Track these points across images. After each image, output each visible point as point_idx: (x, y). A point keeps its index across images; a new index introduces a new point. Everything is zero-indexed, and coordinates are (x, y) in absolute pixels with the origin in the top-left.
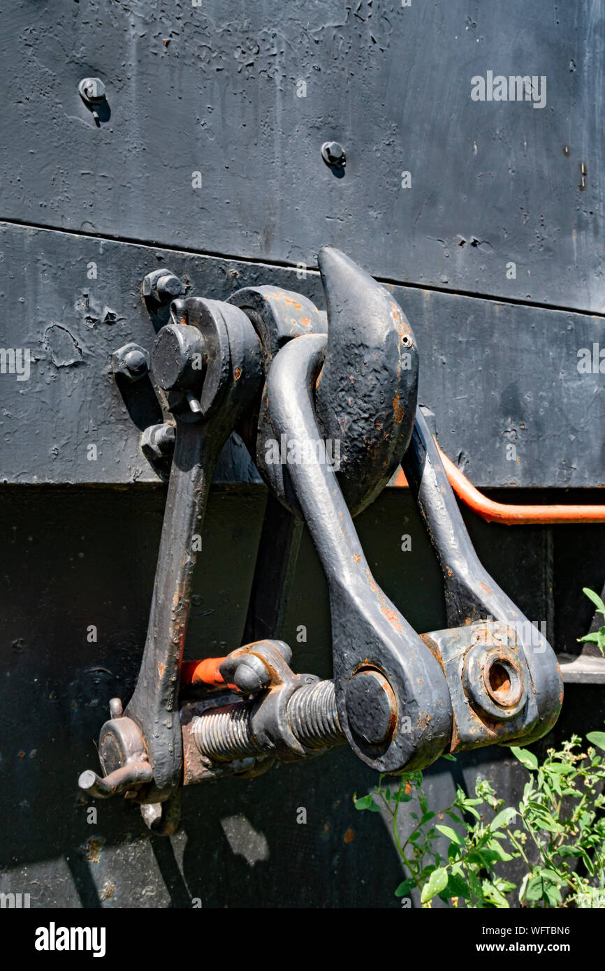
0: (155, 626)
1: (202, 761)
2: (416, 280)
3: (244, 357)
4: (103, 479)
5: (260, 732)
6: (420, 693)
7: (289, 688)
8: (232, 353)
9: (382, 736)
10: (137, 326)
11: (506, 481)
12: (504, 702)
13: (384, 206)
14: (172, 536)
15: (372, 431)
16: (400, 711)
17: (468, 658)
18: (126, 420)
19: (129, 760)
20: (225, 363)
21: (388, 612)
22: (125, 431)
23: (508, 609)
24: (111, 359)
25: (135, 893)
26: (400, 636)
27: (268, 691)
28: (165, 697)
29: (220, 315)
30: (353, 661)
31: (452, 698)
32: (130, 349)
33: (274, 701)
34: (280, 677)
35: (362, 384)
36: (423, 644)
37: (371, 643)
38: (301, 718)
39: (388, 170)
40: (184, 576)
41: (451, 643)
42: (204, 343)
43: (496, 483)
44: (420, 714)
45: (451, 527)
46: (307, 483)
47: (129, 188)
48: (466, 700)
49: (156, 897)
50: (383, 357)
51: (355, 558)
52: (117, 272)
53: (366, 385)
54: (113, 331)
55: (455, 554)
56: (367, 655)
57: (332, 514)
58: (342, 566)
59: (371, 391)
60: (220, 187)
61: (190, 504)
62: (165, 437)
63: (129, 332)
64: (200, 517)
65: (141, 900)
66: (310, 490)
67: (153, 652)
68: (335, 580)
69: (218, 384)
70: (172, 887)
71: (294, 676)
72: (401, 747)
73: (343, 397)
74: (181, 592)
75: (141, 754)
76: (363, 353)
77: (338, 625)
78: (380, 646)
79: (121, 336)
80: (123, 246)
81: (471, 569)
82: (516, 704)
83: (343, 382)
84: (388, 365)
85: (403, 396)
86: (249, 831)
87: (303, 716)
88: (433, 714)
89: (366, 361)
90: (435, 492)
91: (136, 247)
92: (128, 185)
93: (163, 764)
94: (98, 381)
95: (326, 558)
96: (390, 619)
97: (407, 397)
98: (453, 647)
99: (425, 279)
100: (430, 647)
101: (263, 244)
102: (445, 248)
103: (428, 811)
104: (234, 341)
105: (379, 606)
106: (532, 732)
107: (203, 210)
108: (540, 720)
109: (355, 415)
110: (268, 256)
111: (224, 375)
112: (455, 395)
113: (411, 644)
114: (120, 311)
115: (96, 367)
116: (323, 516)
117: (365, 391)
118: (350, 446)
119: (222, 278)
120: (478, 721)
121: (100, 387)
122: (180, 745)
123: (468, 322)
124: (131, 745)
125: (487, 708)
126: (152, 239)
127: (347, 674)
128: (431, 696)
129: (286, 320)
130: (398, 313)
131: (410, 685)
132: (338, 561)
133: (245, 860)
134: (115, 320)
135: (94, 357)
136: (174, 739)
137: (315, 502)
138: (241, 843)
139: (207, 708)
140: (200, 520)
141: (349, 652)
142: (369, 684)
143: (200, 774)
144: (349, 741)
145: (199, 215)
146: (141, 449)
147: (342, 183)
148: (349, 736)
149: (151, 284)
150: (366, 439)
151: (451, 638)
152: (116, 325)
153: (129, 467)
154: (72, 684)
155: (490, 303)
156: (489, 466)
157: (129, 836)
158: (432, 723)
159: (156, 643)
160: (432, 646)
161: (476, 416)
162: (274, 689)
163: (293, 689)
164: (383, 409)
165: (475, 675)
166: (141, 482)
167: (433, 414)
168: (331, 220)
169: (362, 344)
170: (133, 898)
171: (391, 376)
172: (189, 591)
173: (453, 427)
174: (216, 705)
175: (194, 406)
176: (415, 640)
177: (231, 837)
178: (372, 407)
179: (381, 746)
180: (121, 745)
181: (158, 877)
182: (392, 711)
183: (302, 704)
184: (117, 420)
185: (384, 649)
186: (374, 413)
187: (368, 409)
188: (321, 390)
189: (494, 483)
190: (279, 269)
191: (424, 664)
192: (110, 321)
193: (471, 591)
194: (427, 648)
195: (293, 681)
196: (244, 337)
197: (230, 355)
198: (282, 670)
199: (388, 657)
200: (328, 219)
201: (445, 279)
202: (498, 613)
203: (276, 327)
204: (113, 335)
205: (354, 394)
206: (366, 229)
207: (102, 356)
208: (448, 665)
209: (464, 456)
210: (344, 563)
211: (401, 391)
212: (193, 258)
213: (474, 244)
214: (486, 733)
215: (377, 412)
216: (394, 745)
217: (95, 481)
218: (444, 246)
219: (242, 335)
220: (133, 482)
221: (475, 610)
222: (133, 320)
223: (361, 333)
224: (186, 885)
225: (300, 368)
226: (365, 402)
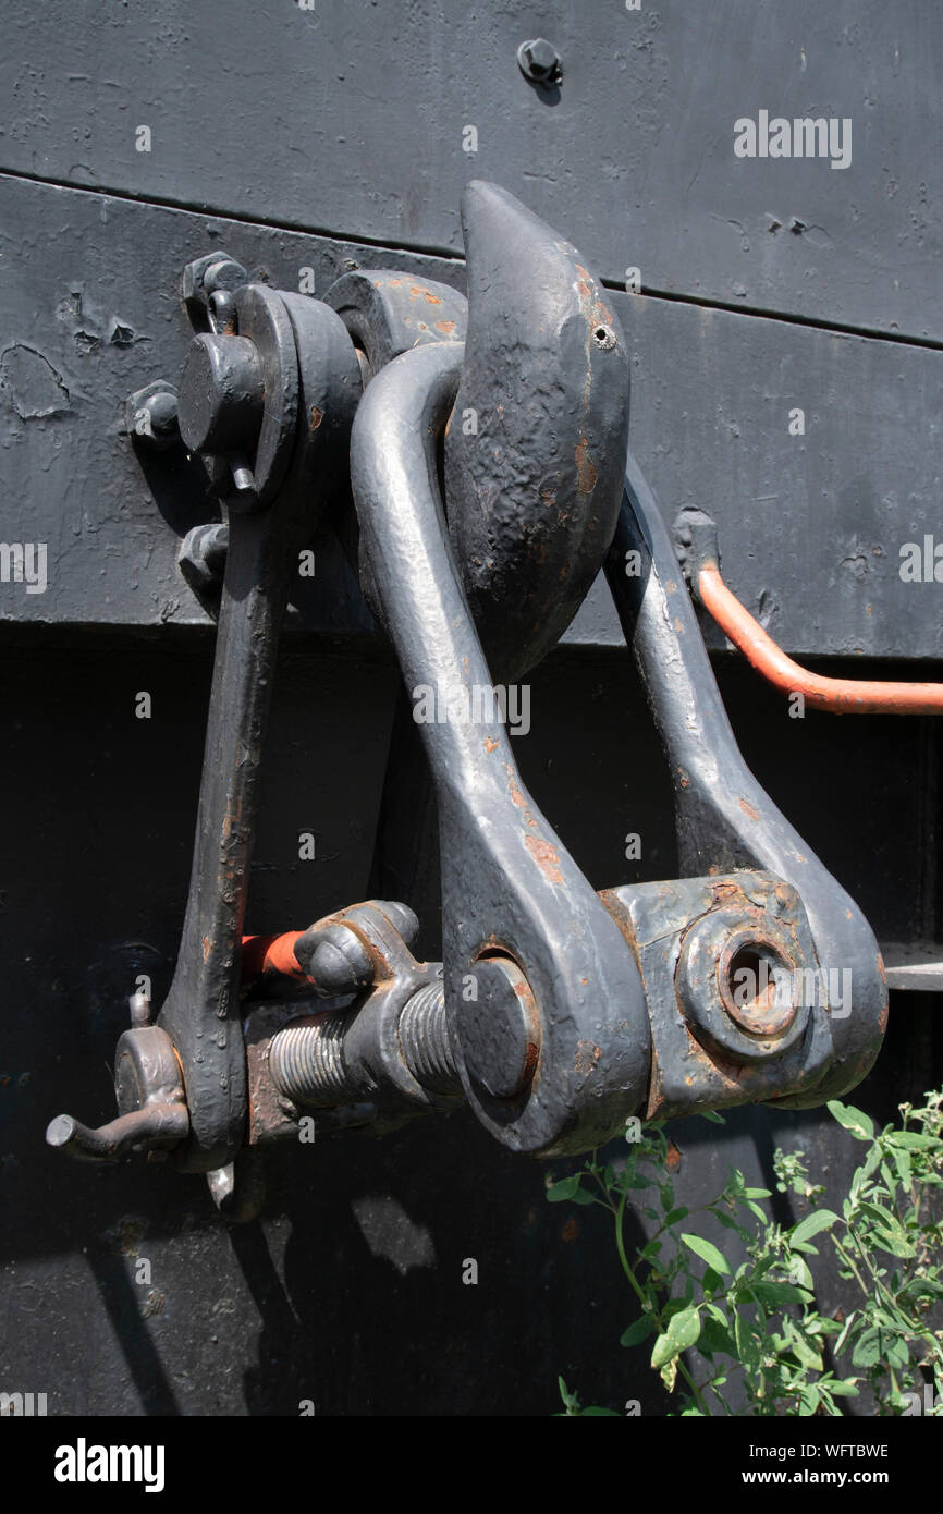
0: (199, 873)
1: (280, 1106)
2: (688, 290)
3: (328, 389)
4: (105, 615)
5: (355, 1061)
6: (583, 1005)
7: (405, 986)
8: (304, 381)
9: (513, 1084)
10: (173, 353)
11: (845, 645)
12: (756, 1026)
13: (632, 157)
14: (222, 717)
15: (536, 509)
16: (545, 1038)
17: (690, 939)
18: (152, 516)
19: (152, 1098)
20: (290, 397)
21: (539, 847)
22: (150, 535)
23: (789, 850)
24: (124, 409)
25: (201, 1309)
26: (554, 892)
27: (371, 989)
28: (213, 995)
29: (284, 312)
30: (471, 939)
31: (651, 1015)
32: (155, 390)
33: (377, 1010)
34: (390, 966)
35: (516, 419)
36: (600, 909)
37: (500, 904)
38: (418, 1040)
39: (640, 93)
40: (238, 785)
41: (657, 907)
42: (258, 365)
43: (829, 648)
44: (580, 1045)
45: (691, 695)
46: (407, 604)
47: (160, 108)
48: (681, 1019)
49: (237, 1316)
50: (556, 367)
51: (485, 744)
52: (133, 256)
53: (523, 419)
54: (127, 359)
55: (695, 745)
56: (493, 927)
57: (448, 662)
58: (460, 758)
59: (534, 432)
60: (328, 112)
61: (246, 658)
62: (215, 544)
63: (158, 362)
64: (263, 682)
65: (212, 1320)
66: (411, 615)
67: (197, 917)
68: (447, 785)
69: (278, 436)
70: (264, 1302)
71: (415, 965)
72: (545, 1107)
73: (486, 447)
74: (234, 813)
75: (172, 1090)
76: (520, 360)
77: (449, 869)
78: (515, 910)
79: (144, 369)
80: (145, 210)
81: (724, 773)
82: (782, 1031)
83: (486, 418)
84: (564, 382)
85: (596, 442)
86: (397, 1218)
87: (422, 1036)
88: (608, 1045)
89: (524, 374)
90: (665, 630)
91: (169, 212)
92: (156, 103)
93: (210, 1107)
94: (100, 446)
95: (433, 745)
96: (540, 859)
97: (603, 445)
98: (662, 916)
99: (705, 289)
100: (615, 915)
101: (406, 215)
102: (742, 236)
103: (675, 1207)
104: (309, 359)
105: (522, 834)
106: (821, 1085)
107: (296, 153)
108: (839, 1062)
109: (506, 478)
110: (416, 238)
111: (289, 419)
112: (756, 493)
113: (575, 908)
114: (139, 324)
115: (96, 421)
116: (432, 664)
117: (520, 431)
118: (497, 538)
119: (328, 274)
120: (704, 1060)
121: (104, 456)
122: (241, 1077)
123: (782, 365)
124: (155, 1074)
125: (722, 1037)
126: (202, 201)
127: (463, 962)
128: (605, 1009)
129: (408, 323)
130: (590, 286)
131: (564, 987)
132: (455, 749)
133: (390, 1264)
134: (132, 340)
135: (92, 404)
136: (230, 1066)
137: (420, 638)
138: (383, 1236)
139: (296, 1015)
140: (264, 688)
141: (465, 922)
142: (492, 982)
143: (277, 1127)
144: (466, 1089)
145: (288, 161)
146: (178, 568)
147: (555, 114)
148: (465, 1079)
149: (194, 277)
150: (525, 525)
151: (656, 900)
152: (134, 351)
153: (156, 598)
154: (91, 968)
155: (824, 333)
156: (816, 619)
157: (190, 1218)
158: (605, 1063)
159: (200, 903)
160: (619, 912)
161: (794, 530)
162: (382, 987)
163: (413, 988)
164: (556, 466)
165: (701, 972)
166: (177, 624)
167: (713, 523)
168: (535, 178)
169: (518, 344)
170: (197, 1318)
171: (570, 402)
172: (248, 812)
173: (750, 548)
174: (311, 1011)
175: (242, 479)
176: (586, 901)
177: (366, 1225)
178: (534, 462)
179: (513, 1101)
180: (140, 1073)
181: (241, 1285)
182: (531, 1036)
183: (422, 1015)
184: (135, 515)
185: (520, 916)
186: (539, 473)
187: (527, 467)
188: (453, 439)
189: (825, 647)
190: (435, 260)
191: (596, 948)
192: (122, 340)
193: (721, 814)
194: (609, 916)
195: (413, 973)
196: (330, 352)
197: (300, 383)
198: (393, 954)
199: (528, 931)
200: (528, 178)
201: (741, 289)
202: (767, 856)
203: (390, 336)
204: (129, 366)
205: (503, 439)
206: (598, 196)
207: (108, 404)
208: (648, 951)
209: (771, 599)
210: (466, 752)
211: (591, 432)
212: (275, 235)
213: (797, 230)
214: (720, 1084)
215: (544, 472)
216: (534, 1102)
217: (91, 619)
218: (742, 232)
219: (326, 348)
220: (161, 623)
221: (726, 851)
222: (165, 342)
223: (517, 323)
224: (289, 1300)
225: (412, 396)
226: (523, 453)
